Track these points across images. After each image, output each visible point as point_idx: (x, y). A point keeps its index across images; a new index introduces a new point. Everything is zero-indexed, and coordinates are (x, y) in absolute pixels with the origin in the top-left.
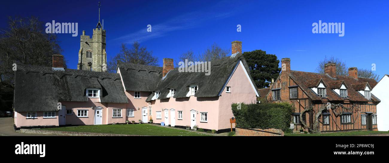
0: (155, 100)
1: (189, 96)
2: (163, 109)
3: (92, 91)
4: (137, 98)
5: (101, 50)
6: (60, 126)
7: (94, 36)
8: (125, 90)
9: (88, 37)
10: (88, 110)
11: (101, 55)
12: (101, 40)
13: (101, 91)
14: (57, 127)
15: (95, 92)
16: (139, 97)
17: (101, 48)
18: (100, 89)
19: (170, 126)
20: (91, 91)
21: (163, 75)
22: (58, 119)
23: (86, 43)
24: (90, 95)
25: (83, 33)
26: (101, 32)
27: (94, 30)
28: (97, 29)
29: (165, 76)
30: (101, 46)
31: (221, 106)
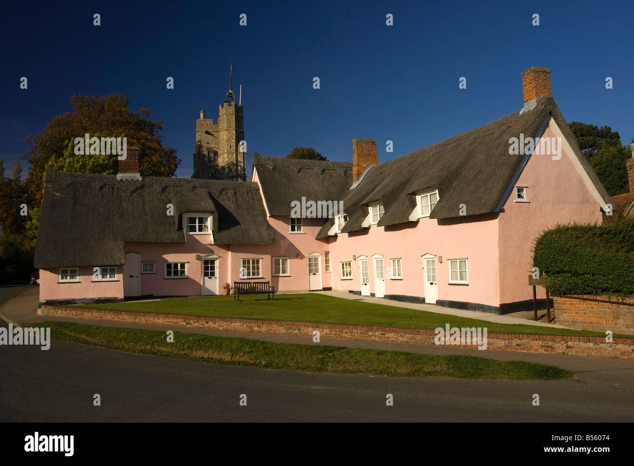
0: (336, 236)
1: (415, 220)
2: (354, 256)
3: (195, 219)
4: (296, 232)
5: (234, 144)
6: (127, 298)
7: (220, 118)
8: (268, 215)
9: (210, 121)
10: (188, 262)
11: (235, 154)
12: (234, 126)
13: (214, 219)
14: (121, 300)
15: (202, 221)
16: (299, 229)
17: (234, 141)
18: (212, 213)
19: (373, 295)
20: (192, 220)
21: (355, 177)
22: (122, 283)
23: (207, 132)
24: (193, 229)
25: (202, 115)
26: (234, 109)
27: (220, 107)
28: (226, 105)
29: (358, 178)
30: (234, 137)
31: (504, 239)
